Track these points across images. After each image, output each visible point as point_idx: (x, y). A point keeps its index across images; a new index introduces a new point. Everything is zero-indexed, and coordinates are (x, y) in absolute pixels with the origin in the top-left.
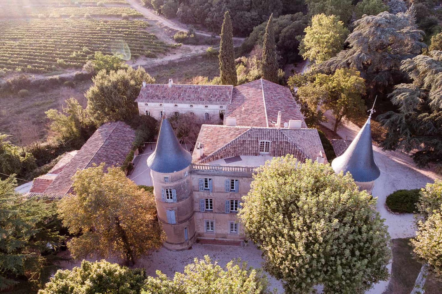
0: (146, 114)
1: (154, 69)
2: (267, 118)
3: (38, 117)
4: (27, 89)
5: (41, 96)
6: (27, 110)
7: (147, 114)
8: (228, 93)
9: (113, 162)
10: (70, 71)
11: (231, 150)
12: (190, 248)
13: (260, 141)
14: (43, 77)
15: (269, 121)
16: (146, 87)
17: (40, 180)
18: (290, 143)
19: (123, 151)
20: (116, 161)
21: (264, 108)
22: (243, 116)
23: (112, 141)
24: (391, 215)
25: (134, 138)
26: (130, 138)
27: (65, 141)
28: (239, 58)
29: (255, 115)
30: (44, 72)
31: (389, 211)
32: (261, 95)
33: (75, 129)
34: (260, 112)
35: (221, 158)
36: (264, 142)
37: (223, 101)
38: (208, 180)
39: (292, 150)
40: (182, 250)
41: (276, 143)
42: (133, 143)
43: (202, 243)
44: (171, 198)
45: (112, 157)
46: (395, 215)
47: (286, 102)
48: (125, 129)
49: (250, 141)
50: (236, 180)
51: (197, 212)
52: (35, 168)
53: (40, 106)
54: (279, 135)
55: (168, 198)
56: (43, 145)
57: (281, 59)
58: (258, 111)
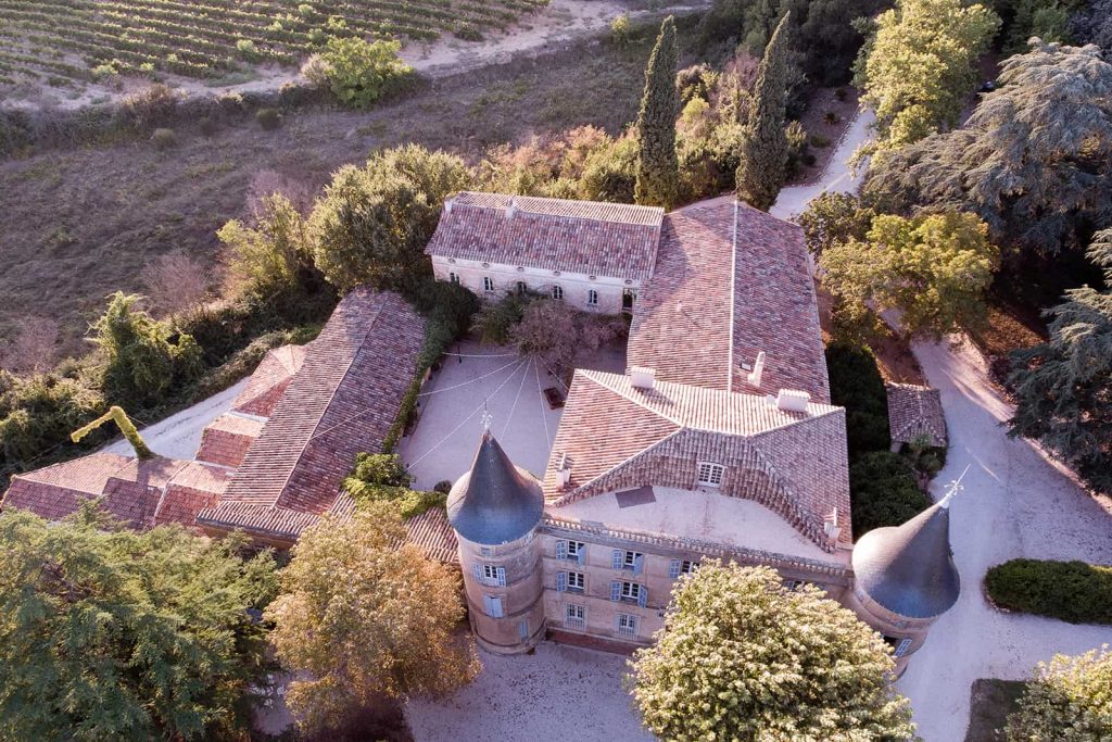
0: (450, 280)
1: (474, 77)
2: (730, 352)
3: (200, 215)
4: (171, 128)
5: (202, 150)
6: (174, 190)
7: (453, 278)
8: (648, 246)
9: (373, 415)
10: (269, 73)
11: (633, 475)
12: (531, 652)
13: (700, 464)
14: (206, 90)
15: (735, 360)
16: (453, 212)
17: (216, 434)
18: (768, 477)
19: (395, 382)
20: (381, 411)
21: (729, 314)
22: (678, 331)
23: (371, 353)
24: (991, 612)
25: (420, 341)
26: (411, 345)
27: (263, 299)
28: (695, 67)
29: (705, 333)
30: (208, 76)
31: (989, 601)
32: (726, 264)
33: (284, 271)
34: (717, 327)
35: (610, 490)
36: (709, 466)
37: (633, 267)
38: (577, 546)
39: (771, 491)
40: (514, 655)
41: (738, 472)
42: (418, 356)
43: (556, 642)
44: (495, 576)
45: (371, 401)
46: (1000, 615)
47: (789, 284)
48: (401, 315)
49: (677, 459)
50: (638, 555)
51: (551, 589)
52: (201, 375)
53: (202, 179)
54: (747, 454)
55: (488, 575)
56: (215, 307)
57: (805, 83)
58: (714, 321)
